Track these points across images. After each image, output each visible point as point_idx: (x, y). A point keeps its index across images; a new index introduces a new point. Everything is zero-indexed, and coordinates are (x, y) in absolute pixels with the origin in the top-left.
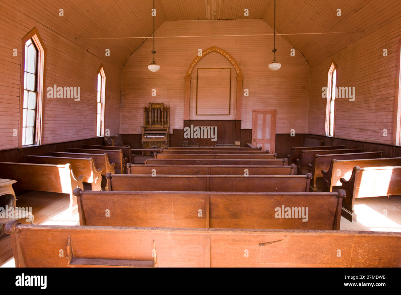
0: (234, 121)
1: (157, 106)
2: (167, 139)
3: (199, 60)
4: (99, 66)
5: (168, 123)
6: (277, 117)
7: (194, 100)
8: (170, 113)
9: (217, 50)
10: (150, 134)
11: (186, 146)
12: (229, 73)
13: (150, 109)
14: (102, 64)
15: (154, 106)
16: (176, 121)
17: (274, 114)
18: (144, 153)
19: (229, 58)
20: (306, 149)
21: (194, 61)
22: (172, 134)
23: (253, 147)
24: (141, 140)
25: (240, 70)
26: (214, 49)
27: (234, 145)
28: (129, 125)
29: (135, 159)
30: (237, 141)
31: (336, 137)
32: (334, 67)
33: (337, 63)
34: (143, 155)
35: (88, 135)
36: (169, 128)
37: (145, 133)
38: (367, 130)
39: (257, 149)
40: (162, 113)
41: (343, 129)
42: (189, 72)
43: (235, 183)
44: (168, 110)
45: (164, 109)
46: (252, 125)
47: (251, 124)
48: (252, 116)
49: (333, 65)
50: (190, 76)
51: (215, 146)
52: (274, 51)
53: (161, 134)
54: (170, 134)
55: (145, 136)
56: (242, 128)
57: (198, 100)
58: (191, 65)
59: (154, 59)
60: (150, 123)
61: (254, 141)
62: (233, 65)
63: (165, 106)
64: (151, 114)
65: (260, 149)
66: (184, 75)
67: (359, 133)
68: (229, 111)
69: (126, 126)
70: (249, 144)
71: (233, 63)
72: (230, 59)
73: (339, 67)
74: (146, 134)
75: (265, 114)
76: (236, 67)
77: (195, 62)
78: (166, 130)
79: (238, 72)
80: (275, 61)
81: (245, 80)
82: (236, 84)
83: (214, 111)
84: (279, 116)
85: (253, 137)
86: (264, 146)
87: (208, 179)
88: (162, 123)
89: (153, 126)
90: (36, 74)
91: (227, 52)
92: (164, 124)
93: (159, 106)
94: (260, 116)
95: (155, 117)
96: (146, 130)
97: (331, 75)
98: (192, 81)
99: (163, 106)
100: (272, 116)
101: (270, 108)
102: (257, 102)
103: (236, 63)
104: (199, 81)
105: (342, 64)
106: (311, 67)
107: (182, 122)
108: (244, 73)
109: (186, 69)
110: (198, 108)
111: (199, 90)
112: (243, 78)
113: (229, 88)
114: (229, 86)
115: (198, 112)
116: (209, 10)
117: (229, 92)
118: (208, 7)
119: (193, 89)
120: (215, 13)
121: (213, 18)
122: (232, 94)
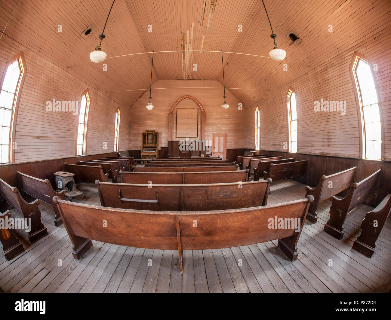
1: (151, 132)
2: (157, 153)
4: (117, 108)
7: (175, 128)
9: (189, 97)
10: (146, 150)
12: (197, 111)
13: (146, 134)
14: (119, 107)
15: (148, 132)
16: (162, 142)
17: (225, 137)
19: (197, 102)
20: (244, 157)
21: (175, 104)
24: (141, 154)
25: (204, 109)
26: (187, 96)
27: (200, 157)
28: (133, 145)
30: (202, 154)
31: (261, 150)
33: (259, 107)
34: (142, 164)
36: (158, 146)
38: (276, 144)
40: (154, 136)
42: (172, 110)
44: (158, 135)
45: (155, 134)
46: (212, 144)
48: (212, 138)
49: (257, 108)
50: (172, 113)
52: (225, 97)
53: (153, 150)
54: (159, 150)
55: (143, 151)
57: (177, 128)
58: (173, 106)
59: (150, 102)
60: (146, 143)
61: (213, 154)
62: (199, 106)
63: (156, 132)
64: (147, 137)
66: (168, 112)
67: (273, 147)
68: (196, 135)
69: (131, 145)
70: (210, 156)
71: (199, 105)
73: (261, 109)
75: (220, 137)
76: (201, 107)
78: (156, 148)
79: (203, 110)
80: (225, 103)
81: (207, 115)
82: (201, 118)
84: (228, 138)
88: (154, 143)
89: (148, 145)
90: (85, 114)
91: (196, 98)
94: (217, 138)
95: (150, 139)
96: (143, 148)
97: (257, 114)
98: (173, 116)
99: (155, 132)
100: (224, 138)
101: (223, 133)
102: (215, 129)
103: (201, 105)
104: (178, 116)
105: (262, 107)
106: (246, 109)
107: (167, 142)
108: (206, 111)
109: (170, 108)
110: (177, 133)
111: (177, 122)
112: (206, 114)
113: (197, 120)
114: (197, 119)
115: (177, 135)
116: (184, 74)
117: (197, 123)
118: (184, 73)
119: (174, 121)
120: (188, 76)
121: (187, 79)
122: (199, 124)
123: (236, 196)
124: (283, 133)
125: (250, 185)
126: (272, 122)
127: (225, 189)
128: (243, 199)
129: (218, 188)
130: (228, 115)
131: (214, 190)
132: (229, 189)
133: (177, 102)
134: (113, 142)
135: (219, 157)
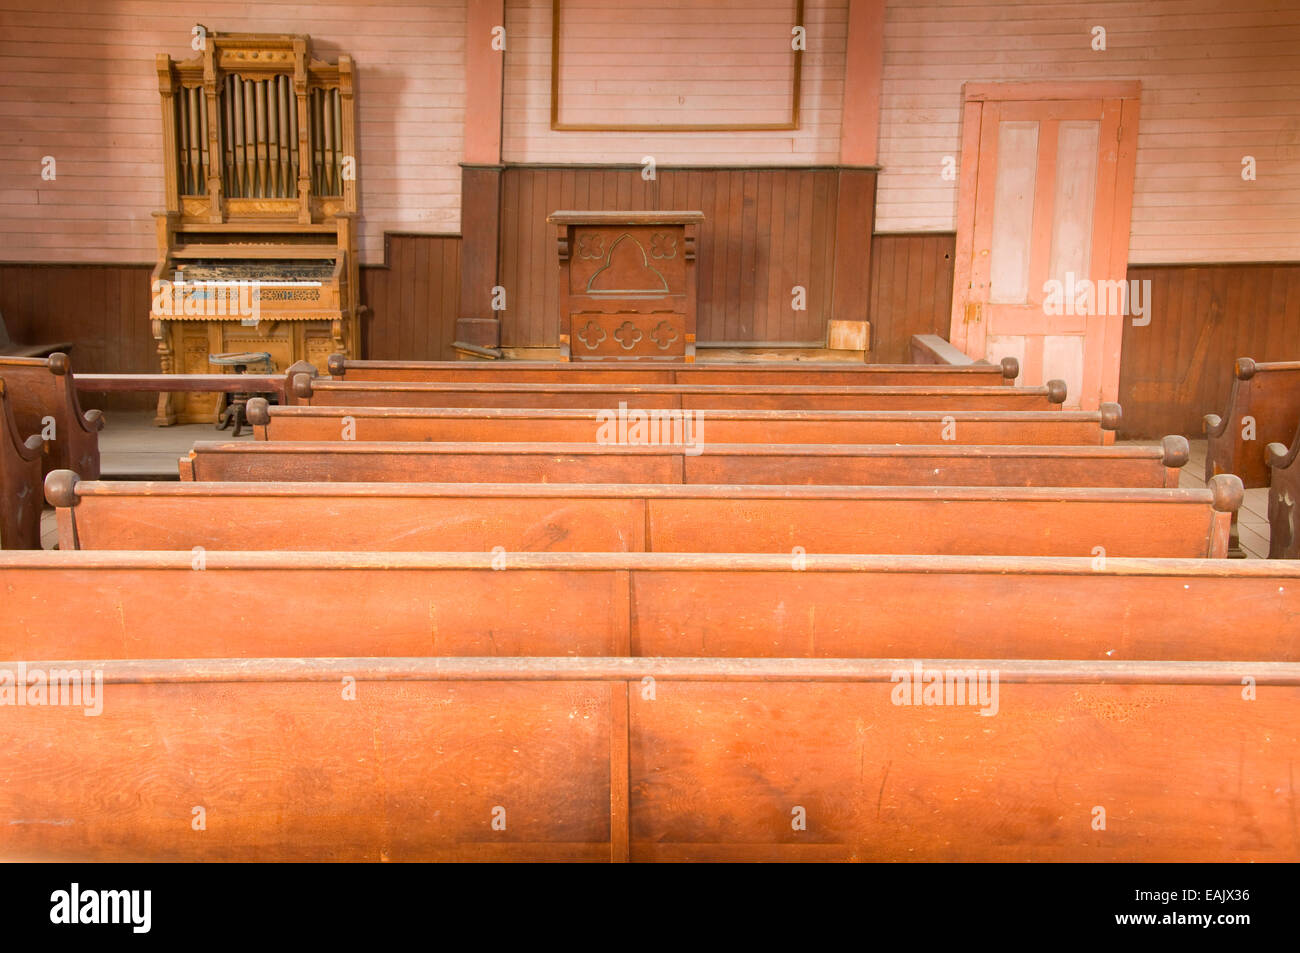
0: (828, 178)
1: (263, 56)
2: (343, 305)
5: (350, 185)
6: (1141, 140)
7: (538, 17)
8: (357, 108)
10: (209, 263)
11: (481, 357)
15: (234, 57)
16: (402, 173)
17: (1121, 118)
18: (170, 403)
22: (375, 268)
23: (955, 359)
27: (827, 349)
28: (45, 197)
29: (107, 444)
30: (846, 315)
36: (356, 221)
37: (179, 255)
39: (982, 374)
40: (303, 107)
43: (811, 614)
44: (346, 89)
45: (313, 77)
46: (957, 203)
47: (950, 195)
48: (960, 137)
51: (690, 352)
53: (295, 268)
54: (363, 269)
56: (881, 226)
57: (565, 14)
61: (966, 322)
63: (322, 60)
64: (213, 115)
65: (1008, 373)
69: (23, 200)
70: (930, 341)
74: (180, 268)
78: (332, 237)
83: (681, 100)
84: (1155, 131)
85: (964, 293)
86: (1036, 353)
87: (625, 577)
88: (304, 186)
89: (235, 206)
92: (314, 191)
93: (277, 56)
94: (1020, 140)
95: (250, 139)
96: (183, 239)
99: (308, 55)
101: (1090, 75)
102: (1002, 29)
107: (454, 182)
110: (567, 73)
115: (565, 104)
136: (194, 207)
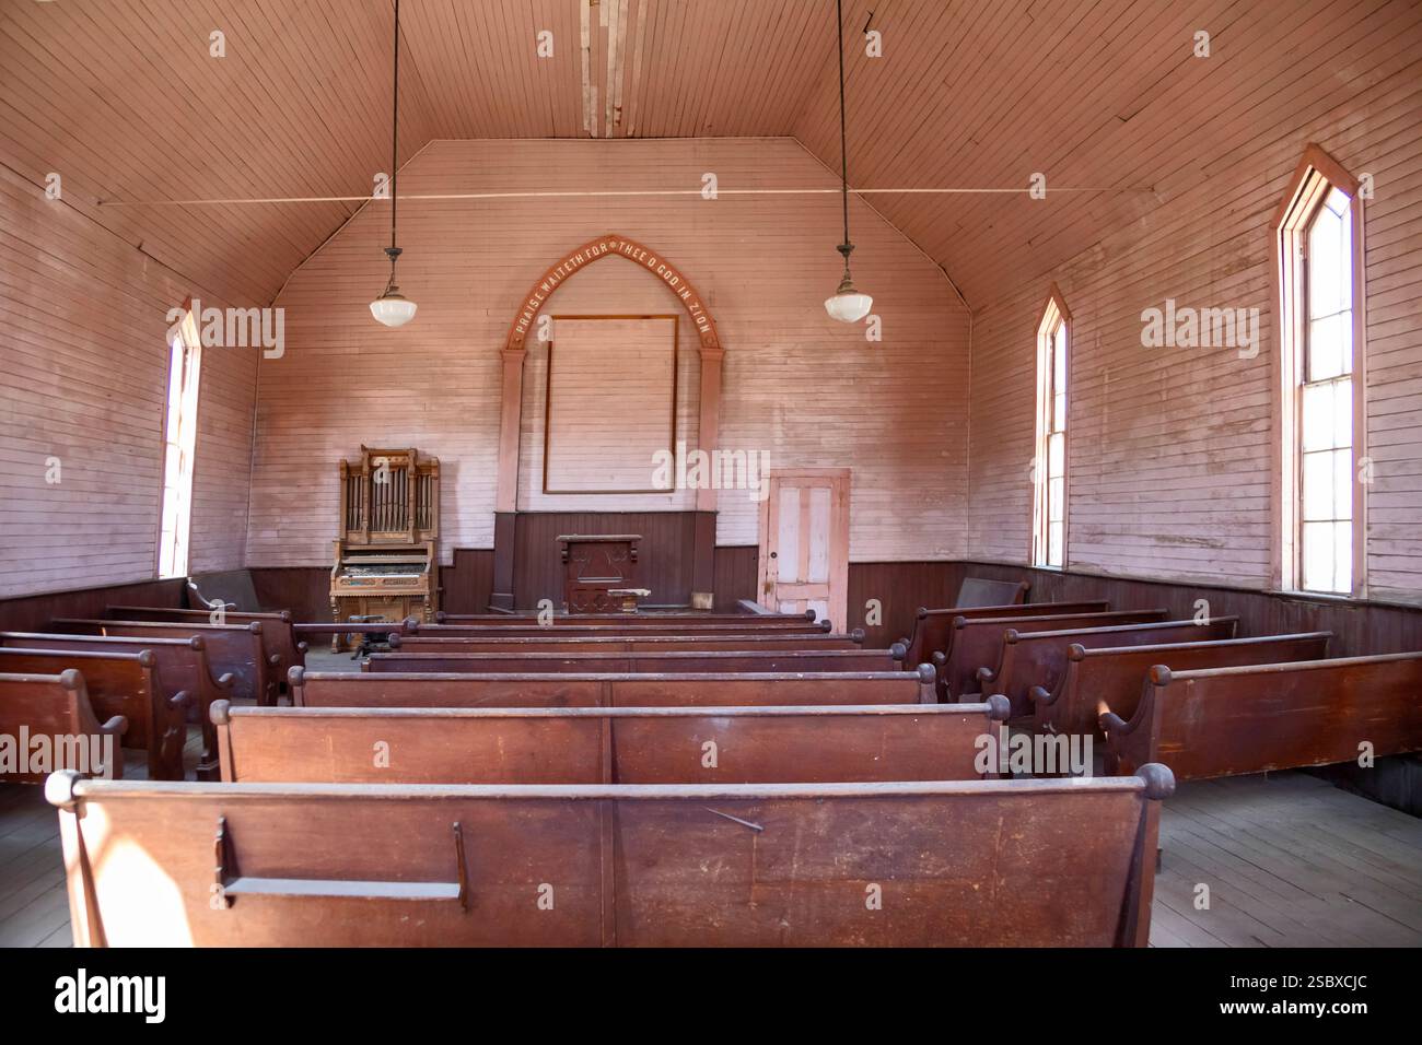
0: (690, 517)
1: (392, 459)
2: (430, 586)
3: (557, 286)
4: (178, 305)
5: (435, 523)
6: (852, 499)
7: (538, 436)
8: (439, 484)
9: (625, 247)
10: (361, 566)
11: (502, 613)
12: (670, 332)
13: (365, 469)
14: (189, 297)
15: (378, 460)
16: (463, 516)
17: (842, 488)
18: (339, 639)
19: (670, 279)
20: (967, 615)
21: (537, 288)
22: (448, 567)
23: (761, 611)
24: (330, 589)
25: (712, 322)
26: (613, 245)
27: (692, 608)
28: (282, 533)
30: (701, 590)
31: (1072, 569)
32: (1058, 312)
33: (1067, 300)
34: (334, 647)
35: (127, 568)
36: (437, 542)
37: (344, 562)
38: (1183, 539)
40: (412, 484)
41: (1100, 537)
42: (519, 329)
44: (434, 474)
45: (418, 468)
46: (759, 531)
47: (755, 526)
49: (1054, 305)
50: (524, 344)
52: (845, 250)
54: (441, 569)
55: (344, 573)
56: (719, 542)
57: (552, 436)
58: (527, 302)
59: (392, 280)
60: (364, 524)
61: (765, 593)
62: (684, 304)
63: (423, 460)
66: (498, 342)
67: (1157, 552)
69: (269, 536)
70: (749, 604)
71: (686, 295)
72: (674, 281)
73: (1075, 315)
74: (346, 568)
75: (809, 487)
76: (696, 310)
77: (541, 292)
78: (424, 552)
79: (705, 329)
80: (845, 287)
81: (731, 360)
82: (696, 376)
83: (612, 477)
84: (858, 494)
85: (764, 576)
88: (411, 524)
89: (375, 536)
91: (663, 254)
92: (416, 527)
93: (400, 459)
94: (790, 497)
95: (384, 502)
96: (346, 552)
97: (1049, 343)
98: (529, 363)
99: (416, 459)
100: (832, 494)
101: (825, 464)
102: (778, 441)
103: (696, 296)
104: (555, 362)
105: (1084, 301)
106: (976, 313)
107: (490, 521)
108: (728, 330)
109: (508, 316)
110: (551, 465)
111: (553, 399)
112: (724, 353)
113: (669, 391)
114: (670, 383)
115: (550, 480)
116: (594, 102)
117: (669, 405)
118: (589, 91)
119: (532, 394)
120: (617, 114)
121: (609, 133)
122: (683, 411)
123: (937, 867)
124: (1232, 466)
125: (1026, 803)
126: (1156, 398)
127: (863, 818)
128: (984, 889)
129: (822, 814)
130: (863, 360)
131: (802, 822)
132: (894, 822)
133: (553, 281)
134: (154, 520)
135: (810, 616)
136: (354, 537)
